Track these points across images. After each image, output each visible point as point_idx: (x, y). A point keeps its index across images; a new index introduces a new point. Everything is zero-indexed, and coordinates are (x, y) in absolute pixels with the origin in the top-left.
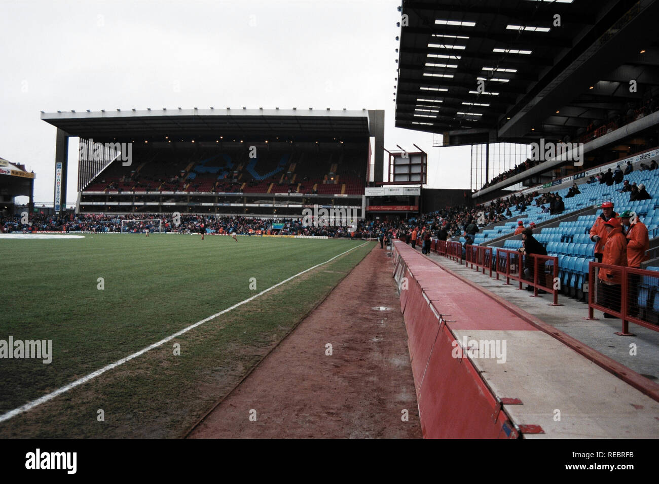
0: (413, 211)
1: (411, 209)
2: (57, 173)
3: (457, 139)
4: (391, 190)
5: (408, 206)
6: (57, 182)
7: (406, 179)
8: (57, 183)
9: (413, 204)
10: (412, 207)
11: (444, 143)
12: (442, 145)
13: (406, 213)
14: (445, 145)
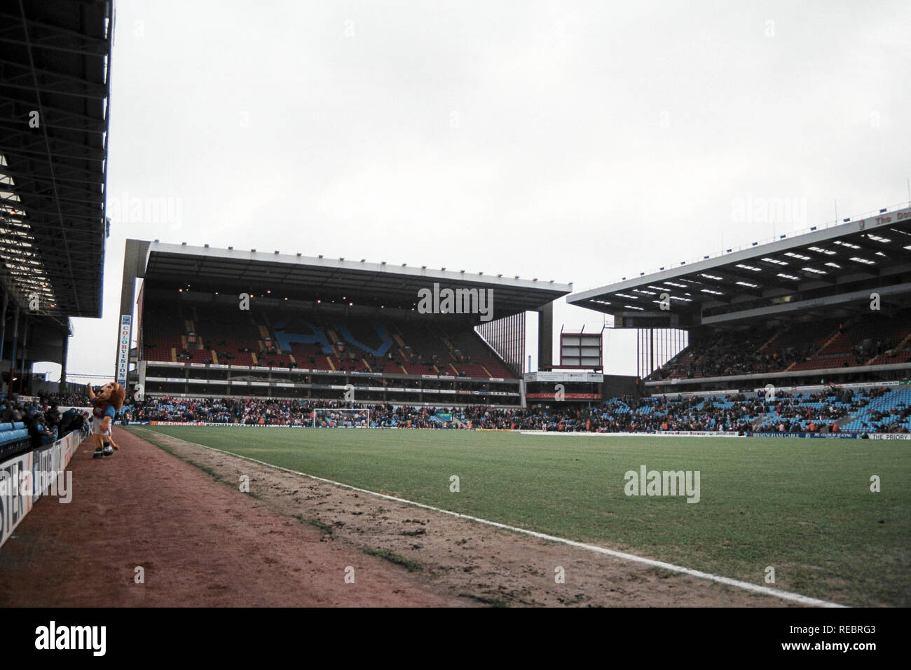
0: (597, 399)
1: (595, 397)
2: (122, 330)
3: (631, 321)
4: (571, 375)
5: (592, 394)
6: (121, 344)
7: (576, 363)
8: (121, 347)
9: (595, 392)
10: (596, 395)
11: (615, 324)
12: (613, 326)
13: (588, 402)
14: (615, 328)
